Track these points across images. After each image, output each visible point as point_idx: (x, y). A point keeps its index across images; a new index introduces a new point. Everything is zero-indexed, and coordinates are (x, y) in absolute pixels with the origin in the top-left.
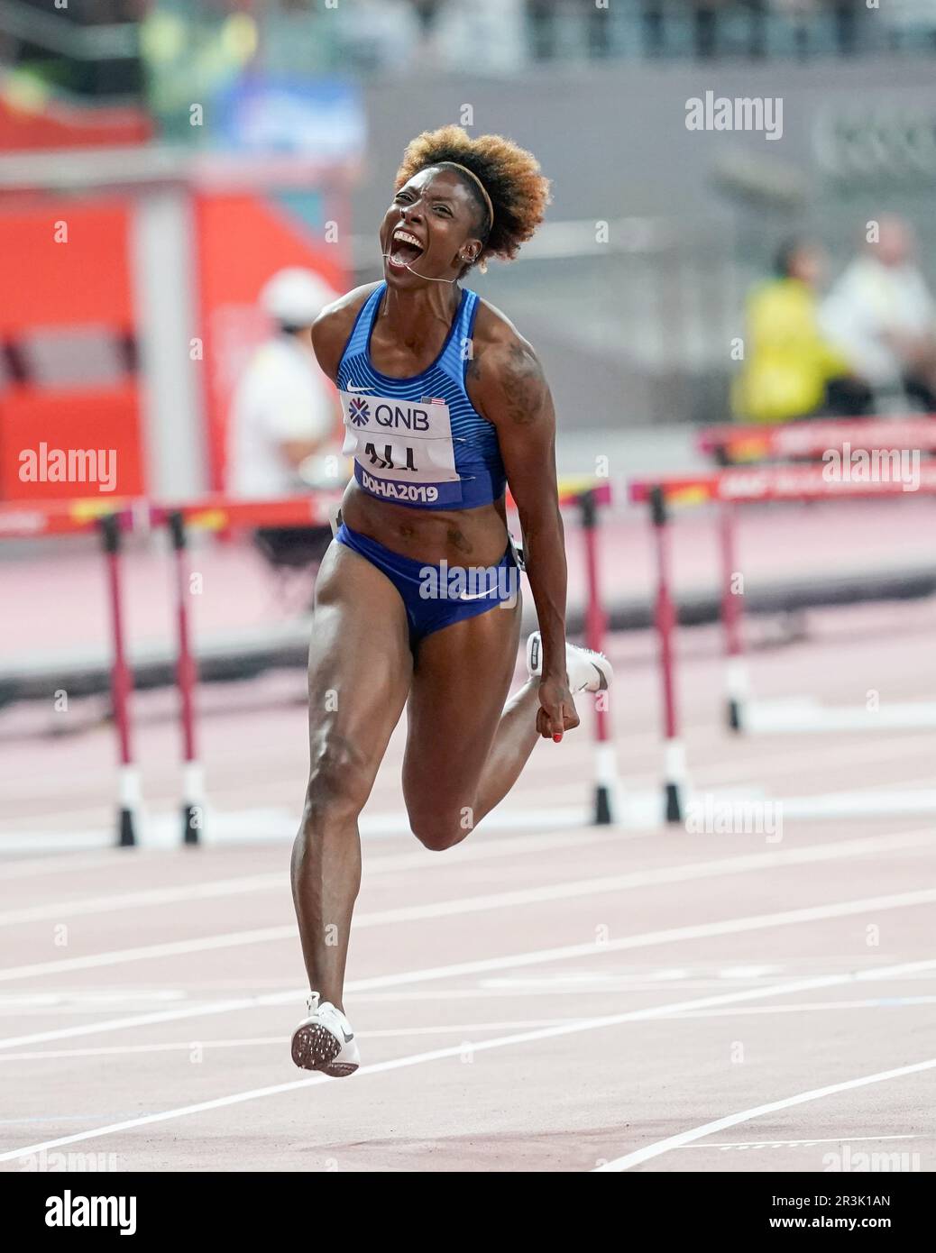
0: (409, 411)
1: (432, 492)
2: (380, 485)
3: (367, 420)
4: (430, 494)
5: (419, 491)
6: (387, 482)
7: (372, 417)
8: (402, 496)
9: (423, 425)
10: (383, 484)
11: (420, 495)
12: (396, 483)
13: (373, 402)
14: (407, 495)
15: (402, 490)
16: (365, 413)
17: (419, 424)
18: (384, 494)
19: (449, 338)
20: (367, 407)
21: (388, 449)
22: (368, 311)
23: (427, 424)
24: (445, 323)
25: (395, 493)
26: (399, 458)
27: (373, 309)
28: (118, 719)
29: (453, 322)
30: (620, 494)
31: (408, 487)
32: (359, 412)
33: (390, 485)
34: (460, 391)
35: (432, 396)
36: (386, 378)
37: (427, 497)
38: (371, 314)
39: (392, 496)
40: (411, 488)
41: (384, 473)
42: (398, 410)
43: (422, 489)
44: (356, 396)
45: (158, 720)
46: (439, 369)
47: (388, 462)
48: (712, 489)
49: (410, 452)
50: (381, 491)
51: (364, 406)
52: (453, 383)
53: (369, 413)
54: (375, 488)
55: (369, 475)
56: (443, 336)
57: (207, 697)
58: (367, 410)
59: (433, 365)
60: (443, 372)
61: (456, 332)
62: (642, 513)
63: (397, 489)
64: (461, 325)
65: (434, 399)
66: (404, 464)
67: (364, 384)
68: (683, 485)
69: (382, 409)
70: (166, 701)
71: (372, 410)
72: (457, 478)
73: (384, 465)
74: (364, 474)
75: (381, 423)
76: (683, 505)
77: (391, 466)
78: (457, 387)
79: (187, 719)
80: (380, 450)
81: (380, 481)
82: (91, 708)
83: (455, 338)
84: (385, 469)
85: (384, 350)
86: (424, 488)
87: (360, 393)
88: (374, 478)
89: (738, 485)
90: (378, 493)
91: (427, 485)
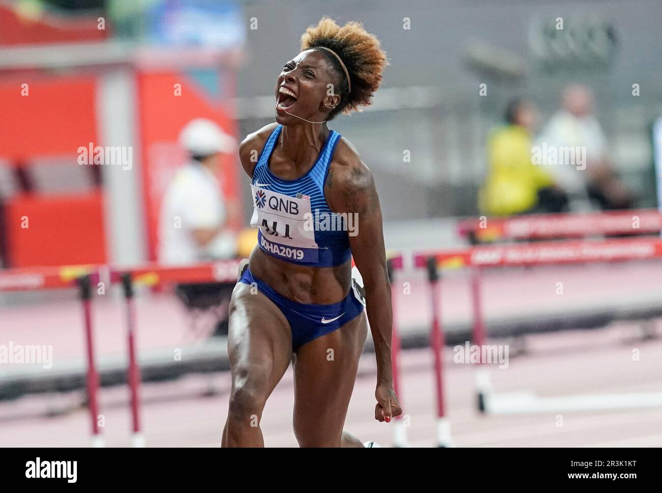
0: (288, 201)
1: (300, 253)
2: (270, 245)
3: (264, 205)
4: (299, 255)
5: (292, 252)
6: (274, 244)
7: (267, 203)
8: (282, 254)
9: (295, 211)
10: (271, 245)
11: (293, 254)
12: (279, 245)
13: (269, 194)
14: (285, 253)
15: (282, 250)
16: (264, 200)
17: (293, 211)
18: (272, 251)
19: (318, 159)
20: (265, 196)
21: (275, 224)
22: (273, 138)
23: (297, 211)
24: (316, 149)
25: (278, 251)
26: (281, 230)
27: (276, 136)
28: (90, 406)
29: (321, 150)
30: (408, 262)
31: (286, 249)
32: (260, 199)
33: (276, 246)
34: (320, 193)
35: (303, 193)
36: (277, 178)
37: (297, 256)
38: (274, 140)
39: (276, 253)
40: (288, 249)
41: (272, 238)
42: (281, 200)
43: (294, 251)
44: (260, 189)
45: (115, 406)
46: (309, 177)
47: (274, 233)
48: (466, 259)
49: (287, 227)
50: (270, 249)
51: (264, 196)
52: (317, 187)
53: (265, 201)
54: (267, 247)
55: (265, 239)
56: (314, 158)
57: (147, 391)
58: (265, 199)
59: (307, 174)
60: (311, 180)
61: (323, 155)
62: (422, 274)
63: (279, 248)
64: (326, 152)
65: (304, 196)
66: (284, 234)
67: (265, 182)
68: (449, 256)
69: (273, 199)
70: (121, 394)
71: (267, 199)
72: (316, 246)
73: (273, 233)
74: (262, 238)
75: (272, 208)
76: (448, 269)
77: (277, 235)
78: (318, 190)
79: (134, 405)
80: (270, 224)
81: (270, 243)
82: (73, 399)
83: (321, 159)
84: (273, 236)
85: (279, 164)
86: (295, 250)
87: (263, 187)
88: (267, 241)
89: (483, 256)
90: (269, 250)
91: (297, 249)
